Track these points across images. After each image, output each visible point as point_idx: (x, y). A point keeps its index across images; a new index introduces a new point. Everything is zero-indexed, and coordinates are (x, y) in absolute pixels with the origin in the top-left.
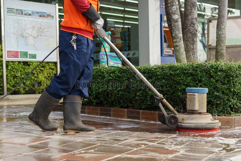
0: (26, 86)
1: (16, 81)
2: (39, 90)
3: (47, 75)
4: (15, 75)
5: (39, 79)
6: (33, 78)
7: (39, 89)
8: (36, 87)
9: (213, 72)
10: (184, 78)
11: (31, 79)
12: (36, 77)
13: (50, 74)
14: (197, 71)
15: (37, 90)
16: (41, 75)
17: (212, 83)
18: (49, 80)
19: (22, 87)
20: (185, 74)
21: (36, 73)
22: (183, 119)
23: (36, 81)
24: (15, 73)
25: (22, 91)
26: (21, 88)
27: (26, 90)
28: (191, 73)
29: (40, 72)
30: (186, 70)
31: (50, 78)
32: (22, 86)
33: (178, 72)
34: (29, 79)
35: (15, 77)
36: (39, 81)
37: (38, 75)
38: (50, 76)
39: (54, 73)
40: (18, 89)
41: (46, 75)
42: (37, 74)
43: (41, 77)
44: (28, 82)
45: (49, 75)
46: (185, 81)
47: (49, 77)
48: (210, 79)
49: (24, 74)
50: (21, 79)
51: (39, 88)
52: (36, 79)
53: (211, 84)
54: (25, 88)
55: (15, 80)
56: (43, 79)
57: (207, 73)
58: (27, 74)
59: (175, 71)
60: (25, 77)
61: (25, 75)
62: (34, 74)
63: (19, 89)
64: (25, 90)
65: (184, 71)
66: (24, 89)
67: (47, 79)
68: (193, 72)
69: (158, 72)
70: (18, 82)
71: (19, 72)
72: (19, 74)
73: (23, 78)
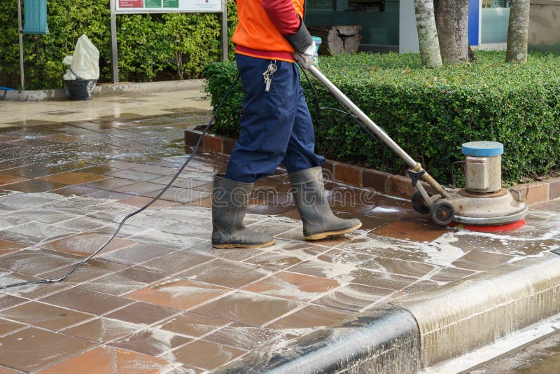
0: (159, 62)
1: (137, 54)
2: (184, 71)
3: (202, 38)
4: (135, 41)
5: (185, 48)
6: (172, 46)
7: (186, 68)
8: (179, 65)
9: (458, 106)
10: (408, 112)
11: (169, 48)
12: (178, 44)
13: (207, 37)
14: (430, 101)
15: (181, 71)
16: (189, 39)
17: (457, 125)
18: (206, 50)
19: (150, 65)
20: (409, 105)
21: (178, 36)
22: (461, 207)
23: (179, 52)
24: (136, 38)
25: (151, 73)
26: (147, 67)
27: (159, 71)
28: (420, 105)
29: (186, 34)
30: (410, 98)
31: (208, 44)
32: (150, 63)
33: (397, 100)
34: (165, 49)
35: (135, 46)
36: (185, 53)
37: (182, 40)
38: (207, 40)
39: (216, 36)
40: (142, 68)
41: (199, 40)
42: (181, 37)
43: (189, 45)
44: (162, 56)
45: (204, 39)
46: (409, 118)
47: (205, 43)
48: (453, 118)
49: (153, 40)
50: (147, 50)
51: (185, 65)
52: (178, 48)
53: (454, 127)
54: (158, 67)
55: (136, 51)
56: (193, 48)
57: (447, 107)
58: (160, 39)
59: (392, 96)
60: (155, 44)
61: (156, 41)
62: (175, 38)
63: (145, 70)
64: (157, 70)
65: (408, 100)
66: (155, 68)
67: (201, 47)
68: (423, 103)
69: (363, 95)
70: (141, 55)
71: (142, 35)
72: (143, 40)
73: (152, 48)
